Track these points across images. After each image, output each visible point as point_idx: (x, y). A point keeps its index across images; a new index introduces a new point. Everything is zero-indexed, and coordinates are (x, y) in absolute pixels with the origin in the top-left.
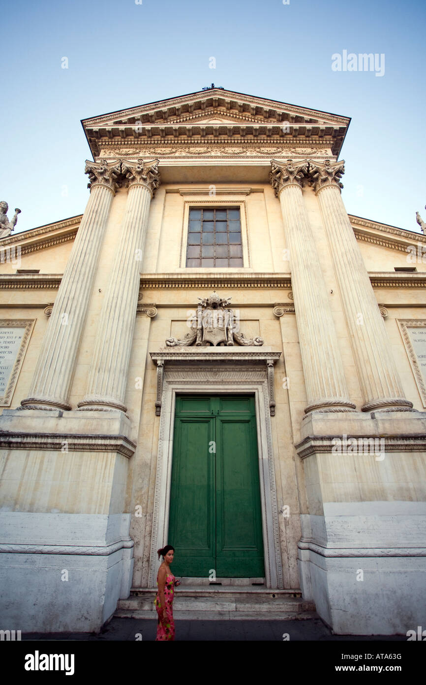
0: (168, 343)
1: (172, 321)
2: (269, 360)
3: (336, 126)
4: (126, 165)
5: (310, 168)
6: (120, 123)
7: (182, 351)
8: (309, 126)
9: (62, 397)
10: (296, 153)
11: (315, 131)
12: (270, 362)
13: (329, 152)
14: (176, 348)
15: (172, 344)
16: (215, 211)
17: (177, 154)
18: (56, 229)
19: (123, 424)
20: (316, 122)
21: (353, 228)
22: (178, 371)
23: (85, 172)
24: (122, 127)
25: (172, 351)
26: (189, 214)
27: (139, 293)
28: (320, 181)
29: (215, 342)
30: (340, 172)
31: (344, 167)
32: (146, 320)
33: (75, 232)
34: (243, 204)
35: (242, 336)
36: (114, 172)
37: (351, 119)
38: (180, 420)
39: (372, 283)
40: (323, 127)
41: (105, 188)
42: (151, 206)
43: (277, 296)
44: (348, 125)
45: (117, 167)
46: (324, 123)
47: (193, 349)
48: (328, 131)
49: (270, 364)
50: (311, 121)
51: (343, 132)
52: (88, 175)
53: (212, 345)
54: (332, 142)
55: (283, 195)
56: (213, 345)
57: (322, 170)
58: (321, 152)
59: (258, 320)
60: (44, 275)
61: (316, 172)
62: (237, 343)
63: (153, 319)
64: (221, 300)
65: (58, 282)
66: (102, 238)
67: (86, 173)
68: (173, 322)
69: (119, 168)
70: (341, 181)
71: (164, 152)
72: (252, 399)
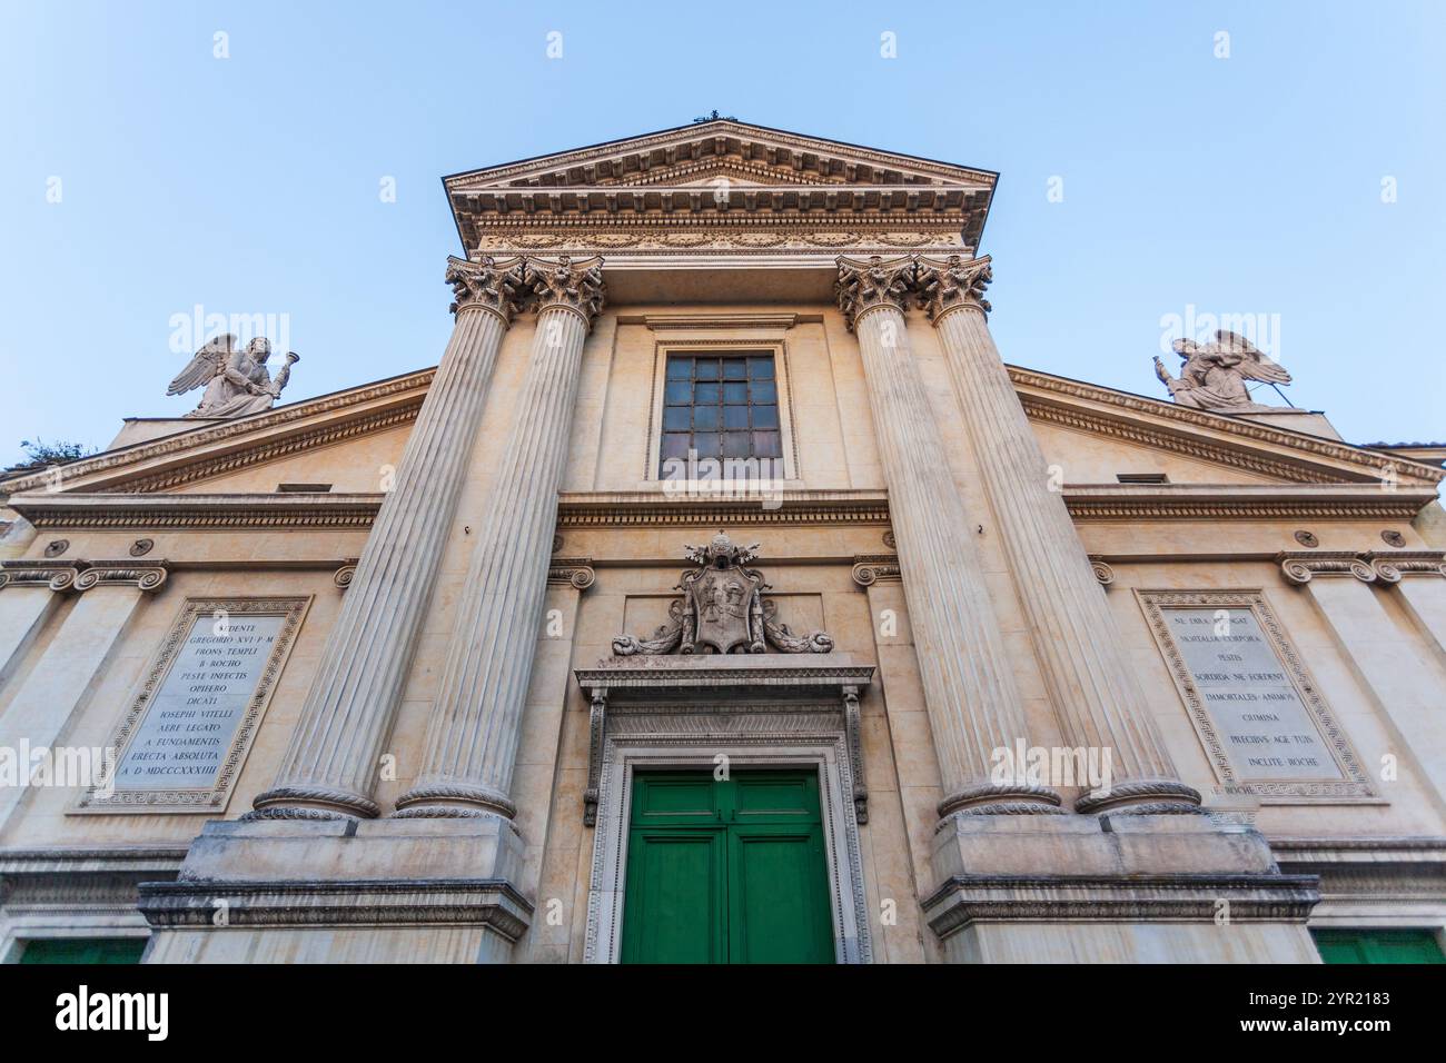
0: (618, 648)
1: (628, 597)
2: (846, 685)
3: (970, 190)
4: (534, 267)
5: (920, 273)
6: (524, 183)
7: (650, 665)
8: (913, 190)
9: (360, 783)
10: (889, 243)
11: (927, 200)
12: (851, 691)
13: (958, 240)
14: (636, 659)
15: (625, 650)
16: (721, 361)
17: (641, 247)
18: (376, 397)
19: (503, 848)
20: (927, 181)
21: (1018, 392)
22: (640, 715)
23: (445, 279)
24: (528, 192)
25: (626, 666)
26: (667, 368)
27: (556, 536)
28: (941, 298)
29: (724, 645)
30: (982, 279)
31: (990, 269)
32: (569, 596)
33: (417, 403)
34: (780, 346)
35: (785, 631)
36: (509, 282)
37: (998, 174)
38: (643, 838)
39: (1069, 508)
40: (941, 191)
41: (489, 313)
42: (584, 351)
43: (859, 541)
44: (994, 186)
45: (515, 271)
46: (944, 183)
47: (674, 663)
48: (953, 199)
49: (850, 696)
50: (916, 181)
51: (983, 199)
52: (452, 286)
53: (716, 651)
54: (961, 220)
55: (864, 328)
56: (720, 653)
57: (945, 275)
58: (941, 239)
59: (820, 594)
60: (340, 495)
61: (931, 280)
62: (774, 646)
63: (586, 592)
64: (736, 550)
65: (373, 510)
66: (477, 417)
67: (448, 283)
68: (629, 600)
69: (520, 273)
70: (986, 296)
71: (616, 242)
72: (811, 780)
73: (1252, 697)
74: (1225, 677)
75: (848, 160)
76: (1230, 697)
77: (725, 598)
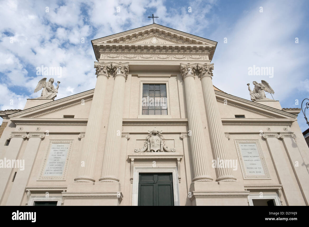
0: (136, 151)
1: (137, 140)
2: (178, 158)
3: (211, 46)
4: (114, 65)
5: (198, 67)
6: (110, 42)
7: (142, 154)
8: (198, 46)
9: (92, 176)
10: (192, 58)
11: (201, 48)
13: (208, 59)
14: (139, 153)
17: (137, 59)
20: (201, 43)
21: (216, 96)
22: (140, 163)
23: (94, 67)
24: (111, 45)
25: (137, 154)
26: (143, 87)
27: (122, 127)
28: (202, 74)
29: (156, 151)
30: (211, 69)
31: (213, 67)
32: (125, 140)
33: (92, 96)
34: (167, 82)
35: (167, 147)
36: (108, 68)
37: (217, 42)
38: (141, 185)
40: (204, 46)
41: (105, 76)
42: (125, 85)
43: (182, 129)
44: (216, 45)
46: (205, 44)
47: (146, 154)
48: (207, 48)
49: (179, 160)
51: (214, 49)
52: (96, 69)
53: (154, 151)
54: (209, 53)
55: (186, 80)
56: (155, 152)
57: (203, 68)
58: (204, 57)
59: (174, 140)
60: (77, 119)
61: (201, 69)
62: (165, 151)
63: (128, 139)
64: (158, 131)
69: (111, 66)
71: (131, 57)
72: (171, 175)
73: (252, 160)
74: (248, 157)
75: (184, 36)
76: (248, 160)
77: (156, 141)
